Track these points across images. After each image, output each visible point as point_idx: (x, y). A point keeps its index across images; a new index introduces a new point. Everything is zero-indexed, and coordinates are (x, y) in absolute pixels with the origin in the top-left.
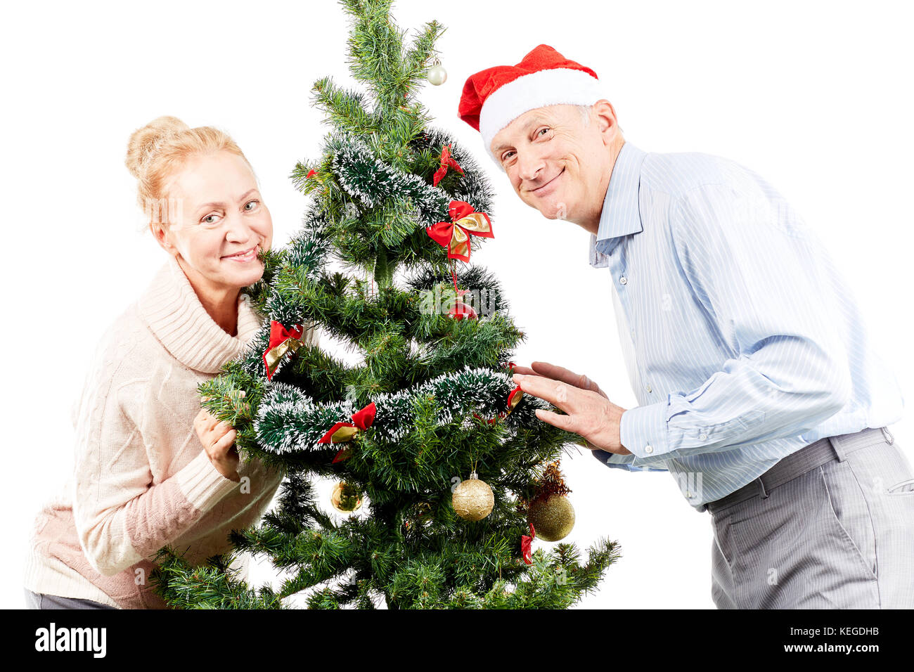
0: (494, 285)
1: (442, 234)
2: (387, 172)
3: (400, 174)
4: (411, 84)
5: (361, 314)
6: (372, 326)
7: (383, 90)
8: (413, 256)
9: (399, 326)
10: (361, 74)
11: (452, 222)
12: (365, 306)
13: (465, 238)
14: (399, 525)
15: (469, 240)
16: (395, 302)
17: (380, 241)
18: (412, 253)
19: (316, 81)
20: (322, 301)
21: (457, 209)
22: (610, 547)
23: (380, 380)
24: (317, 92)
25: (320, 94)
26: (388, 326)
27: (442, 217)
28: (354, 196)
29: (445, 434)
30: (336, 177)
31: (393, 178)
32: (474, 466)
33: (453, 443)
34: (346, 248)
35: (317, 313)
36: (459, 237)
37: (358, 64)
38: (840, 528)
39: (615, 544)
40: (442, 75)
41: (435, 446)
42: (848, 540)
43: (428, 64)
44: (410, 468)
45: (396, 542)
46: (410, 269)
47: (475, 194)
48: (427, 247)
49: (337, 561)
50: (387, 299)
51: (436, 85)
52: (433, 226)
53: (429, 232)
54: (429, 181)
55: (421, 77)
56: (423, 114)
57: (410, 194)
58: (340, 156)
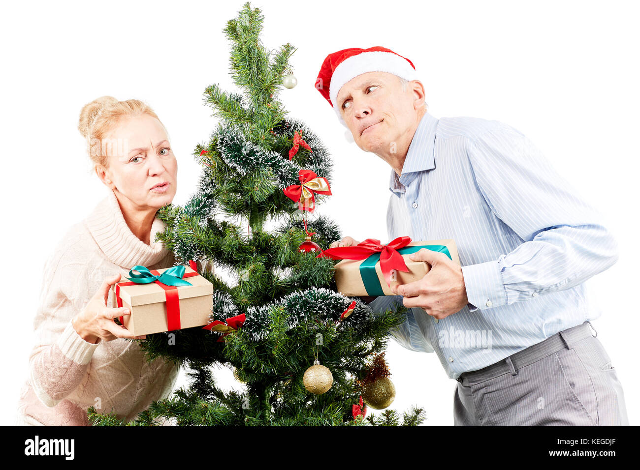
0: (335, 228)
1: (294, 193)
2: (255, 150)
3: (264, 151)
4: (273, 88)
5: (237, 250)
6: (245, 258)
7: (254, 93)
8: (274, 208)
9: (264, 258)
10: (239, 82)
11: (301, 184)
12: (240, 244)
13: (311, 196)
14: (268, 397)
15: (313, 197)
16: (261, 241)
17: (252, 198)
18: (274, 207)
19: (207, 87)
20: (210, 241)
21: (305, 175)
22: (418, 412)
23: (248, 296)
24: (208, 95)
25: (209, 96)
26: (255, 259)
27: (294, 181)
28: (231, 167)
29: (294, 334)
30: (220, 154)
31: (258, 154)
32: (316, 355)
33: (300, 340)
34: (227, 203)
35: (207, 250)
36: (306, 195)
37: (238, 75)
38: (574, 395)
39: (421, 410)
40: (294, 81)
41: (286, 342)
42: (579, 403)
43: (284, 74)
44: (269, 358)
45: (266, 410)
46: (274, 217)
47: (319, 165)
48: (284, 202)
49: (220, 423)
50: (255, 239)
51: (289, 88)
52: (288, 188)
53: (285, 192)
54: (286, 156)
55: (280, 83)
56: (281, 109)
57: (271, 166)
58: (222, 140)
